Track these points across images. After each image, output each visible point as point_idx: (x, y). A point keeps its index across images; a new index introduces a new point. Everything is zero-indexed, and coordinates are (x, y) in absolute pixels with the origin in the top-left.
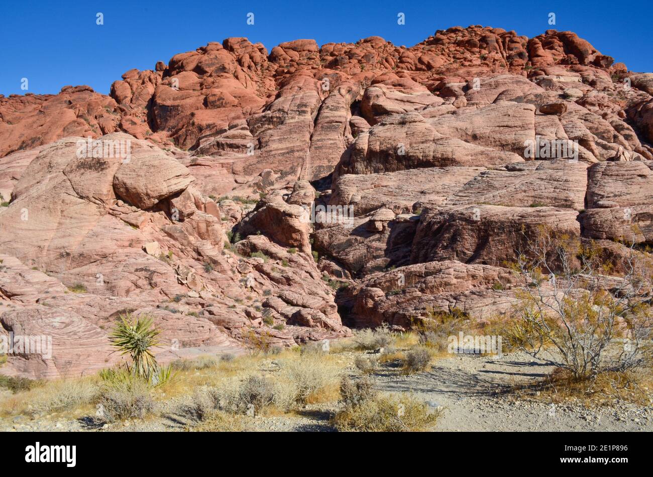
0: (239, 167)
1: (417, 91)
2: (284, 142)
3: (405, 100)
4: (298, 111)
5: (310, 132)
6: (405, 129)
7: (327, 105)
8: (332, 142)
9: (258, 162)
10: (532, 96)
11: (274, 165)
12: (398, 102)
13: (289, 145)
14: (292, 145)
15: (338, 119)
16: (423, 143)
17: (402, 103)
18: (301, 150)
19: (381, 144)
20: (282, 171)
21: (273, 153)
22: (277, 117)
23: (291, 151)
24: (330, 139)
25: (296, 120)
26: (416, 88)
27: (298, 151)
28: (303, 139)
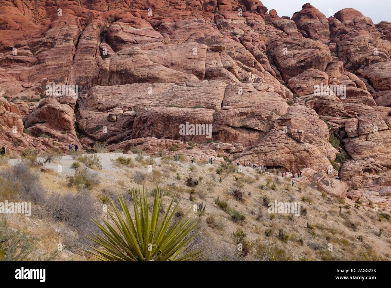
0: (25, 76)
1: (144, 27)
2: (55, 60)
3: (136, 33)
4: (65, 39)
5: (73, 54)
6: (132, 58)
7: (84, 36)
8: (87, 61)
9: (38, 73)
10: (210, 37)
11: (49, 76)
12: (131, 34)
13: (59, 62)
14: (61, 63)
15: (91, 46)
16: (142, 67)
17: (134, 35)
18: (67, 66)
19: (117, 67)
20: (54, 79)
21: (48, 67)
22: (50, 43)
23: (61, 66)
24: (87, 59)
25: (63, 45)
26: (143, 25)
27: (65, 66)
28: (68, 59)
